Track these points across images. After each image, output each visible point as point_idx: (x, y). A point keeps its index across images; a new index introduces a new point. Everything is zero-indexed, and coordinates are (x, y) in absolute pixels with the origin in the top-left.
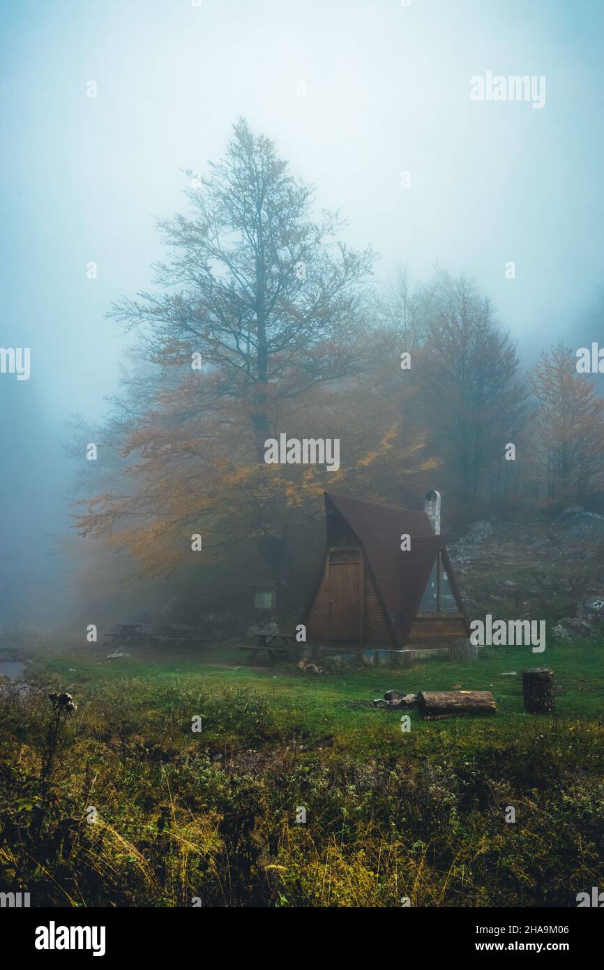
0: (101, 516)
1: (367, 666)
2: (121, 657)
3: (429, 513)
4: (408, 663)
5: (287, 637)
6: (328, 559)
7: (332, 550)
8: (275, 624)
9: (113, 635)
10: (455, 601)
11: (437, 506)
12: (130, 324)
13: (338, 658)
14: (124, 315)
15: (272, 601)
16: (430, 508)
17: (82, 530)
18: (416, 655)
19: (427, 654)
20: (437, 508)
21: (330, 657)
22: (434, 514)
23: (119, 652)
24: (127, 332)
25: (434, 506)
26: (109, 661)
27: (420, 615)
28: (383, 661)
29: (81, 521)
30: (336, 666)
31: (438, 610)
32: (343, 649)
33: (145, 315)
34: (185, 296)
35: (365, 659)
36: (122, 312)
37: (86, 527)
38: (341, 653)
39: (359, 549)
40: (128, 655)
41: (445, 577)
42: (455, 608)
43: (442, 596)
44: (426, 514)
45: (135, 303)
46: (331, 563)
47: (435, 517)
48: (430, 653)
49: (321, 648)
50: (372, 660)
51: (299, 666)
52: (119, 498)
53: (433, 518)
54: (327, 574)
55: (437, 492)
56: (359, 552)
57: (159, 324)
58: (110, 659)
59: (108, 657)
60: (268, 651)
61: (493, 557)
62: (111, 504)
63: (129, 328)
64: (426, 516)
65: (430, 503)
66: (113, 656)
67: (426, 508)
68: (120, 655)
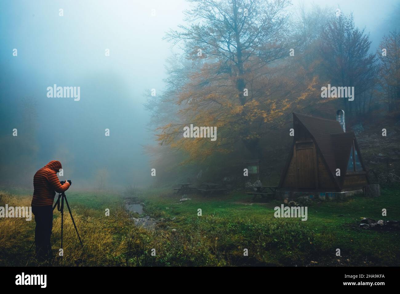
0: (170, 134)
1: (322, 201)
2: (187, 200)
3: (340, 121)
4: (345, 199)
5: (273, 188)
6: (295, 147)
7: (296, 143)
8: (260, 181)
9: (179, 189)
10: (361, 166)
11: (343, 118)
12: (175, 41)
13: (307, 197)
14: (171, 38)
15: (257, 170)
16: (340, 119)
17: (160, 142)
18: (348, 195)
19: (353, 193)
20: (343, 119)
21: (302, 197)
22: (342, 122)
23: (185, 197)
24: (174, 46)
25: (341, 117)
26: (181, 202)
27: (347, 174)
28: (331, 198)
29: (161, 137)
30: (306, 202)
31: (355, 170)
32: (307, 193)
33: (181, 36)
34: (200, 26)
35: (320, 197)
36: (171, 36)
37: (162, 140)
38: (307, 195)
39: (312, 141)
40: (190, 199)
41: (356, 153)
42: (361, 169)
43: (356, 163)
44: (338, 122)
45: (176, 31)
46: (297, 149)
47: (343, 123)
48: (354, 193)
49: (295, 193)
50: (324, 198)
51: (285, 202)
52: (176, 125)
53: (341, 123)
54: (295, 155)
55: (343, 111)
56: (312, 142)
57: (188, 41)
58: (182, 201)
59: (181, 200)
60: (261, 194)
61: (367, 142)
62: (174, 128)
63: (175, 43)
64: (338, 123)
65: (339, 116)
66: (183, 200)
67: (337, 119)
68: (186, 199)
